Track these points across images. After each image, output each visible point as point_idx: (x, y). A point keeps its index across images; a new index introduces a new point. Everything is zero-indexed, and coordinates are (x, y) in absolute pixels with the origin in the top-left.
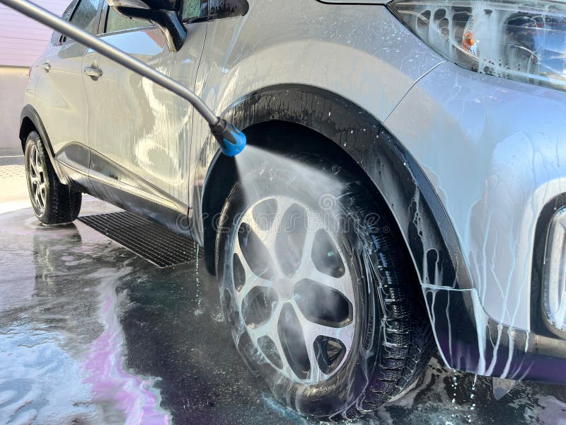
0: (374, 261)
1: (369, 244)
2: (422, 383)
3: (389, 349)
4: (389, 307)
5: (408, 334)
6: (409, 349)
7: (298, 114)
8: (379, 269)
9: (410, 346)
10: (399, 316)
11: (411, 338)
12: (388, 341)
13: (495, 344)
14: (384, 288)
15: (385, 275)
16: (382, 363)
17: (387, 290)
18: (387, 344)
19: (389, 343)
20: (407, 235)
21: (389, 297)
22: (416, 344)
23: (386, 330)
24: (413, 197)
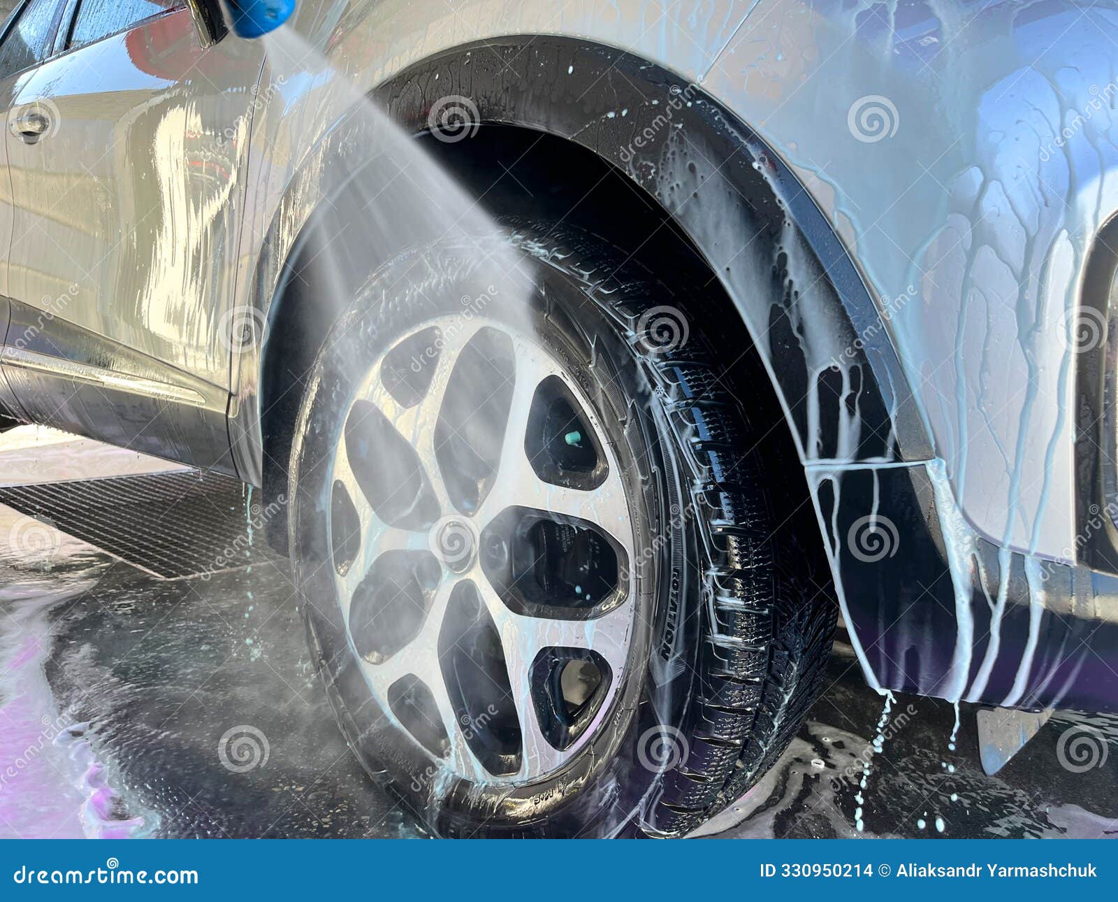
0: (681, 426)
1: (667, 387)
2: (782, 796)
3: (723, 652)
4: (721, 541)
5: (767, 617)
6: (771, 657)
7: (493, 100)
8: (693, 445)
9: (772, 648)
10: (747, 563)
11: (775, 628)
12: (722, 630)
13: (995, 601)
14: (708, 494)
15: (706, 461)
16: (708, 694)
17: (713, 497)
18: (721, 640)
19: (723, 637)
20: (766, 340)
21: (720, 515)
22: (786, 648)
23: (716, 600)
24: (778, 241)
